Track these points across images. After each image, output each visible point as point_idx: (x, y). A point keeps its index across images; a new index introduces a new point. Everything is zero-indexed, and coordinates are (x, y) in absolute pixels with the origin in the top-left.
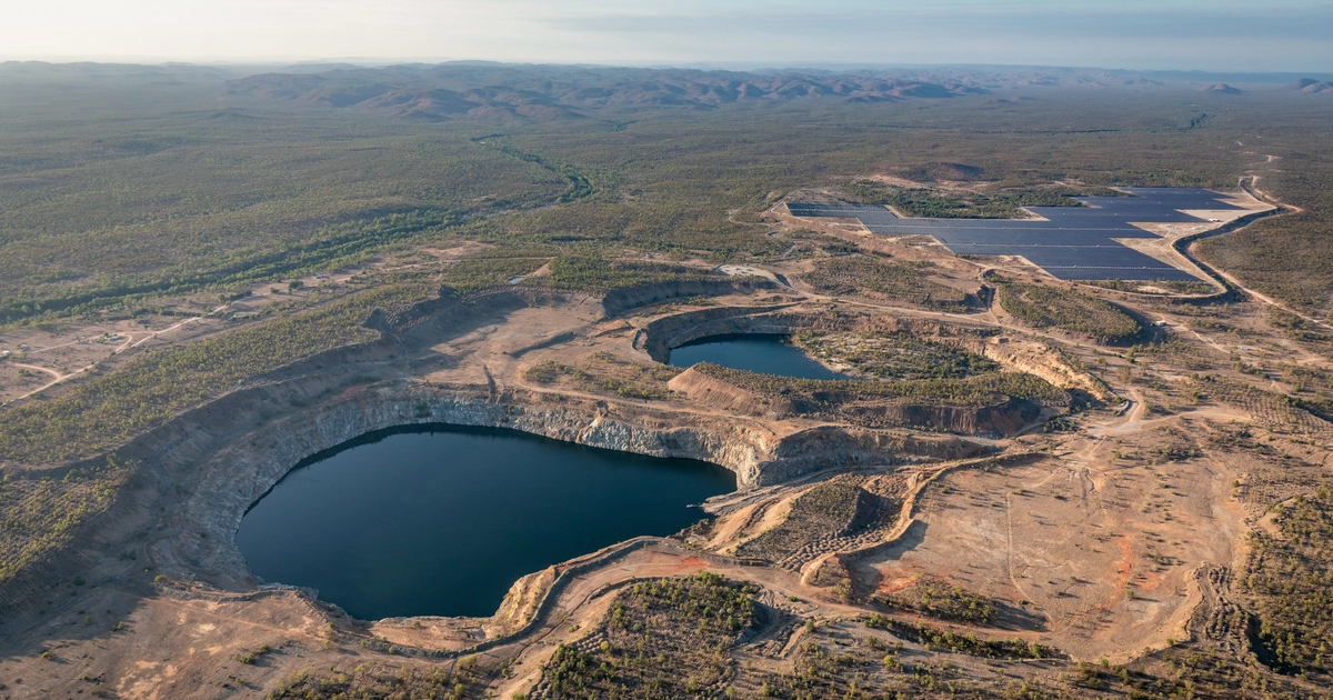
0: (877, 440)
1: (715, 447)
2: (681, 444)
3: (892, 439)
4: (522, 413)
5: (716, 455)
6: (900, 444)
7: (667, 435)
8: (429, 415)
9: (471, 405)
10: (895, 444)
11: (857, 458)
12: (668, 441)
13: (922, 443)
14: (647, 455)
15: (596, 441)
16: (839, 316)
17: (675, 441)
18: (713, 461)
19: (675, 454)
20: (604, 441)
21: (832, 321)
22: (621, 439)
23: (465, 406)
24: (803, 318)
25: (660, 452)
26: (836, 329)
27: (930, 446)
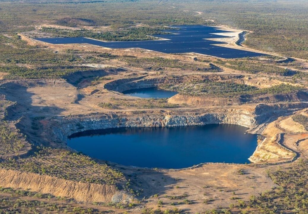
0: (279, 106)
1: (222, 118)
2: (208, 119)
3: (284, 105)
4: (127, 120)
5: (224, 121)
6: (287, 106)
7: (202, 117)
8: (83, 128)
9: (101, 121)
10: (285, 106)
11: (276, 113)
12: (202, 119)
13: (294, 105)
14: (197, 125)
15: (172, 124)
16: (174, 77)
17: (205, 118)
18: (224, 123)
19: (207, 123)
20: (175, 124)
21: (173, 80)
22: (183, 121)
23: (98, 122)
24: (158, 80)
25: (202, 123)
26: (176, 83)
27: (296, 105)
